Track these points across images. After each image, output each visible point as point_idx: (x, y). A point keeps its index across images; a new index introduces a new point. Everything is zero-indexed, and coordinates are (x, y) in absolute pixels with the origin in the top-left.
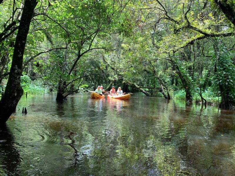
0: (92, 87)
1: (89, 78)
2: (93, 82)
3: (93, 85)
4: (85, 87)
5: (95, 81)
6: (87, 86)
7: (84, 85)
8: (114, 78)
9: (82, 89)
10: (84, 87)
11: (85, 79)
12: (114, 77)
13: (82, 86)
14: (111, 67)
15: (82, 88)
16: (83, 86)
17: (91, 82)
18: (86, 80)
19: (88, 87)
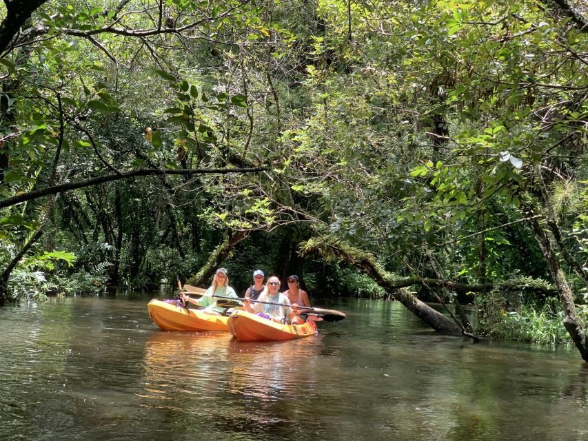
0: (101, 267)
1: (85, 215)
2: (101, 237)
3: (103, 255)
4: (61, 264)
5: (116, 231)
6: (70, 257)
7: (48, 255)
8: (250, 217)
9: (40, 277)
10: (51, 267)
11: (58, 216)
12: (254, 209)
13: (40, 262)
14: (224, 150)
15: (36, 269)
16: (45, 259)
17: (95, 238)
18: (65, 225)
19: (78, 264)
